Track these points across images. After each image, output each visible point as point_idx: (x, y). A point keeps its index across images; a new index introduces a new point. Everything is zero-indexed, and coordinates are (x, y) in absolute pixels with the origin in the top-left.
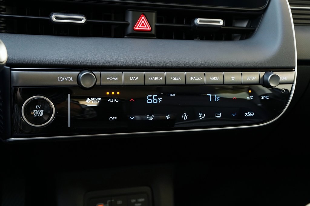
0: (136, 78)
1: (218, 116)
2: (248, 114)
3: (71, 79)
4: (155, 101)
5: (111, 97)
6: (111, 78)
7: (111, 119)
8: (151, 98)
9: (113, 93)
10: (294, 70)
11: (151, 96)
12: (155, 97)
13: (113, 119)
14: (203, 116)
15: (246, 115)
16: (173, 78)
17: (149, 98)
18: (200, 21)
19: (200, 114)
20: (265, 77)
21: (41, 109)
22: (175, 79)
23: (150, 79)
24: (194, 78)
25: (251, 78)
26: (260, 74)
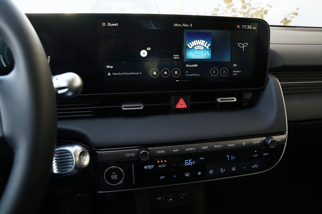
0: (177, 150)
1: (234, 169)
2: (254, 166)
3: (134, 154)
4: (190, 163)
5: (160, 164)
6: (160, 152)
7: (161, 178)
8: (188, 162)
9: (162, 161)
10: (286, 134)
11: (187, 160)
12: (190, 161)
13: (162, 177)
14: (223, 170)
15: (253, 167)
16: (202, 148)
17: (187, 162)
18: (220, 100)
19: (222, 170)
20: (266, 140)
21: (115, 174)
22: (204, 148)
23: (187, 150)
24: (217, 146)
25: (256, 142)
26: (264, 139)
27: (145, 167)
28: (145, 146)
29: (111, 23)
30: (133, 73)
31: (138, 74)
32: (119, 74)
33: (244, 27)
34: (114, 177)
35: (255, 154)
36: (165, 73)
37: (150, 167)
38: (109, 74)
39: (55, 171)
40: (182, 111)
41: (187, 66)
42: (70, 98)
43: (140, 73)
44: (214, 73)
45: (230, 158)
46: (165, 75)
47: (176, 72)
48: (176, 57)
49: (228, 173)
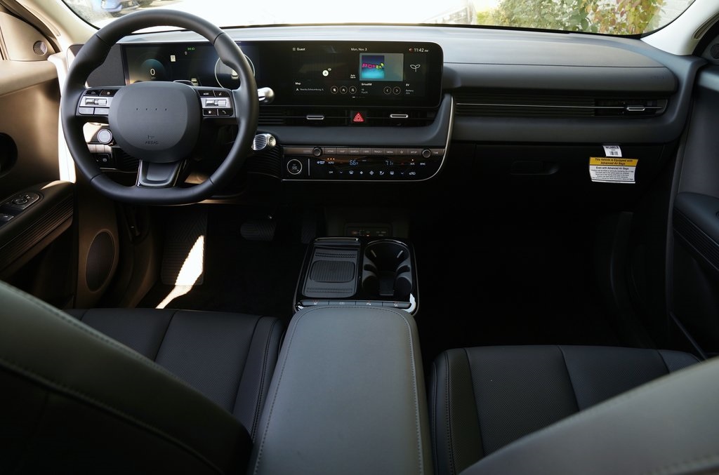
0: (343, 152)
1: (392, 173)
2: (411, 174)
3: (310, 151)
4: (354, 164)
5: (330, 161)
6: (330, 151)
9: (331, 159)
10: (445, 148)
11: (352, 161)
12: (354, 162)
13: (331, 172)
16: (364, 152)
18: (393, 116)
19: (381, 172)
21: (296, 166)
22: (366, 152)
23: (352, 152)
24: (377, 151)
25: (414, 152)
26: (420, 150)
27: (318, 162)
28: (318, 145)
29: (300, 48)
30: (317, 90)
31: (320, 90)
32: (306, 89)
33: (416, 50)
34: (295, 168)
35: (413, 162)
36: (344, 90)
37: (322, 163)
38: (297, 89)
39: (255, 149)
40: (358, 124)
41: (363, 84)
42: (266, 104)
43: (322, 89)
44: (387, 91)
45: (389, 163)
46: (344, 92)
47: (353, 90)
48: (353, 77)
49: (387, 176)
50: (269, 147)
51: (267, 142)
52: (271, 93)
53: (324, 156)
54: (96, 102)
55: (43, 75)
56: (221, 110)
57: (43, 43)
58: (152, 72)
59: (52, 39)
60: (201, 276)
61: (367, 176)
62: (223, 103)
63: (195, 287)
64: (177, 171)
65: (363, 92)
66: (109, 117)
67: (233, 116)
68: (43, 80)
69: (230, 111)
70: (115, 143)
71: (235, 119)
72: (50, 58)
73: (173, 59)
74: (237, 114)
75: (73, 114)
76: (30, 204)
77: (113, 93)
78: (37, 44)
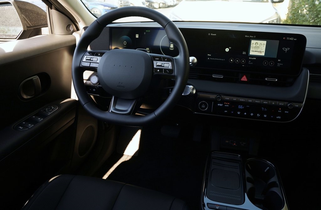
0: (235, 100)
1: (265, 116)
2: (278, 117)
3: (214, 97)
4: (241, 108)
5: (226, 104)
6: (227, 99)
7: (225, 111)
8: (240, 106)
12: (242, 106)
16: (249, 101)
18: (267, 79)
19: (258, 115)
23: (240, 100)
24: (257, 101)
25: (281, 104)
26: (286, 103)
27: (219, 105)
28: (220, 94)
29: (213, 34)
30: (220, 59)
31: (223, 60)
32: (214, 59)
33: (288, 39)
34: (203, 106)
35: (280, 110)
36: (237, 61)
37: (221, 105)
38: (209, 58)
40: (244, 82)
41: (250, 58)
43: (224, 60)
44: (265, 63)
45: (264, 109)
46: (237, 62)
47: (243, 61)
48: (244, 53)
49: (262, 117)
50: (191, 94)
51: (191, 91)
52: (196, 61)
53: (223, 101)
54: (92, 59)
55: (69, 42)
56: (165, 70)
57: (71, 26)
58: (125, 43)
59: (76, 24)
60: (137, 151)
61: (248, 115)
62: (168, 65)
63: (133, 157)
64: (135, 104)
65: (250, 63)
66: (98, 69)
67: (173, 74)
68: (68, 45)
69: (171, 71)
70: (99, 84)
71: (174, 76)
72: (74, 34)
73: (137, 36)
74: (175, 73)
75: (78, 65)
76: (52, 111)
77: (102, 54)
78: (68, 26)
